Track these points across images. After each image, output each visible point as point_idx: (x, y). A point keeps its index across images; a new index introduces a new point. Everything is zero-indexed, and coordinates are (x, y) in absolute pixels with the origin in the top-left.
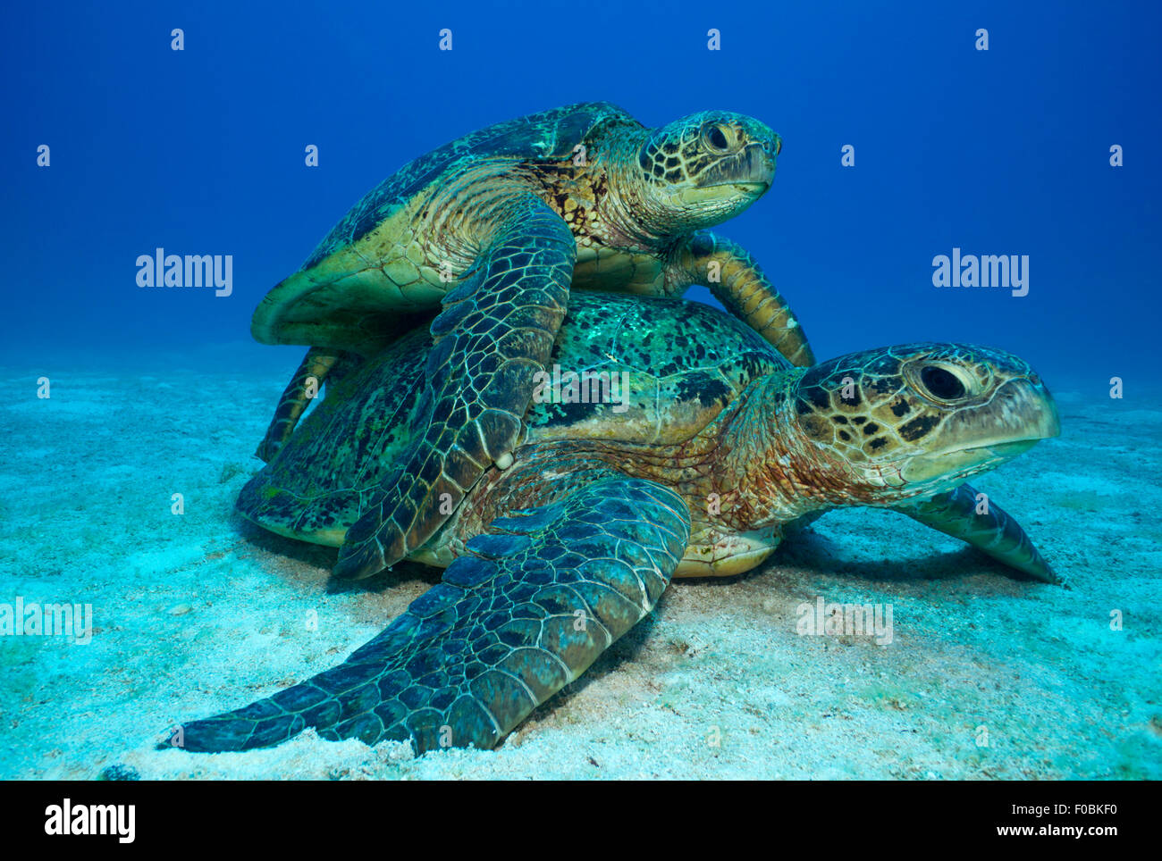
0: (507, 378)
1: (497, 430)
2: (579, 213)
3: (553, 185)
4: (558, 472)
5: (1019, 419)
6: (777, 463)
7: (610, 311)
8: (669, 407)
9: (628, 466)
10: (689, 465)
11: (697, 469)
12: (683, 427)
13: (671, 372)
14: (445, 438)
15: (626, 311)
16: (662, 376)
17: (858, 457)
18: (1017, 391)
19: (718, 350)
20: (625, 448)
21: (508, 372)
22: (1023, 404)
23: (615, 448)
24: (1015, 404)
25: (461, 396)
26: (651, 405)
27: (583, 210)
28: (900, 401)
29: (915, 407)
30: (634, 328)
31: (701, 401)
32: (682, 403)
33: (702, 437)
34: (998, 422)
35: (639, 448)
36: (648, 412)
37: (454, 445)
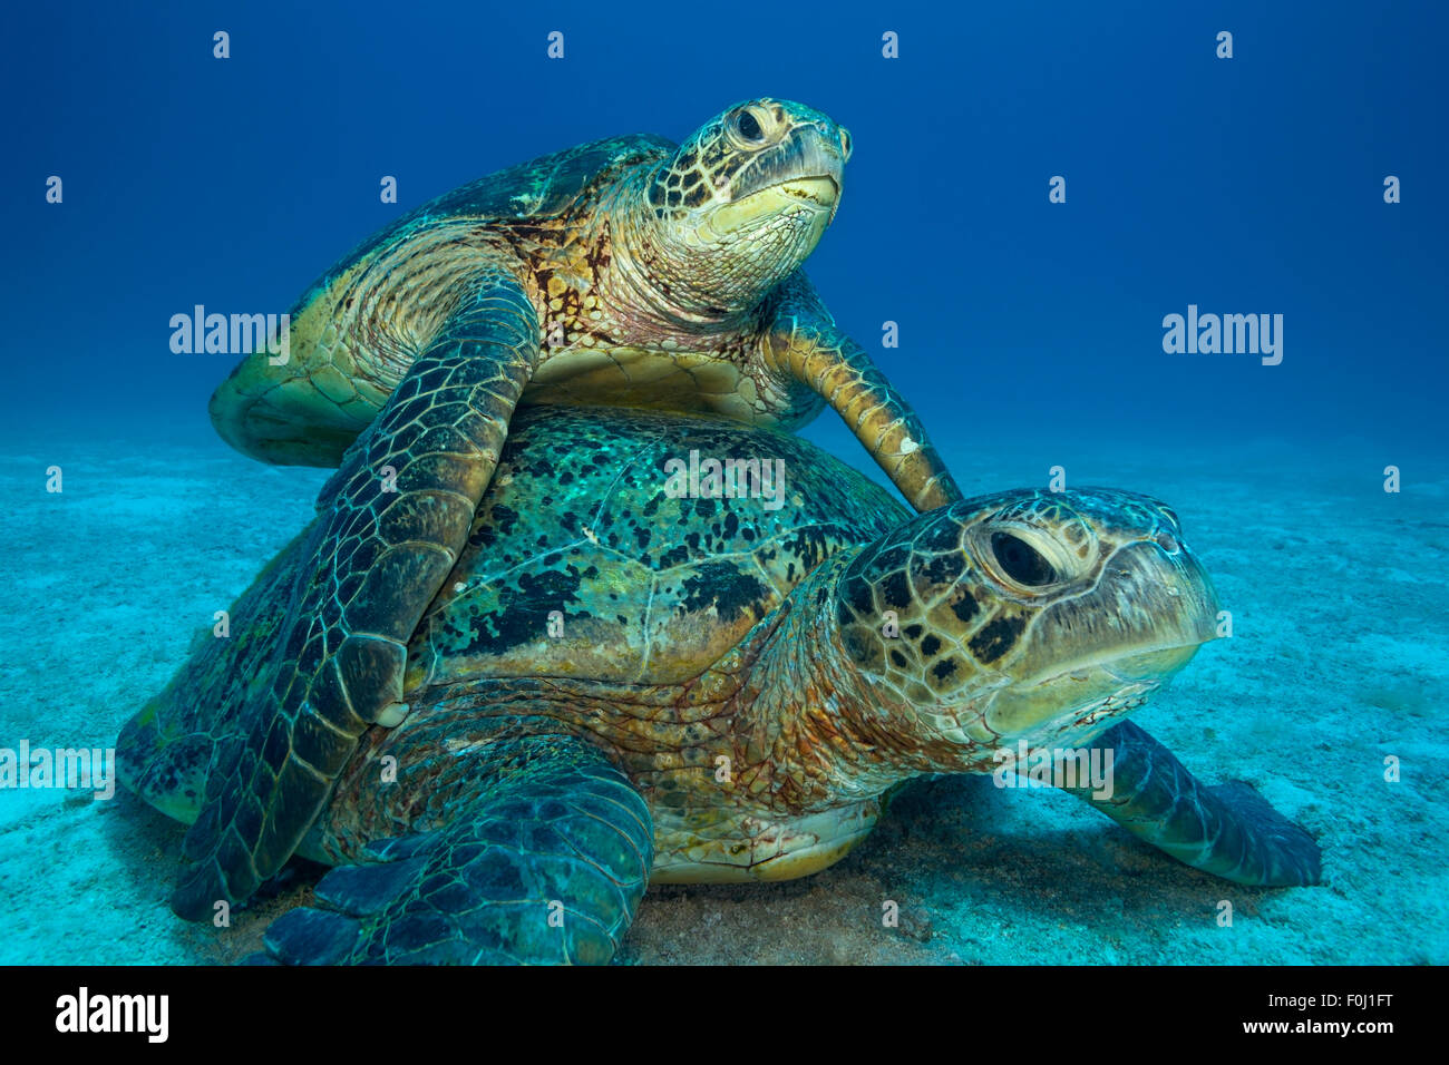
0: (386, 577)
1: (363, 673)
2: (571, 298)
3: (531, 255)
4: (473, 739)
5: (1144, 612)
6: (823, 710)
7: (613, 453)
8: (665, 621)
9: (596, 721)
10: (697, 718)
11: (709, 727)
12: (684, 656)
13: (677, 560)
14: (294, 690)
15: (636, 453)
16: (662, 568)
17: (921, 695)
18: (1137, 563)
19: (759, 524)
20: (590, 690)
21: (390, 567)
22: (1149, 586)
23: (573, 691)
24: (1136, 586)
25: (320, 616)
26: (638, 619)
27: (576, 294)
28: (963, 595)
29: (985, 603)
30: (639, 483)
31: (719, 612)
32: (687, 614)
33: (715, 671)
34: (1112, 621)
35: (613, 690)
36: (630, 631)
37: (305, 704)
